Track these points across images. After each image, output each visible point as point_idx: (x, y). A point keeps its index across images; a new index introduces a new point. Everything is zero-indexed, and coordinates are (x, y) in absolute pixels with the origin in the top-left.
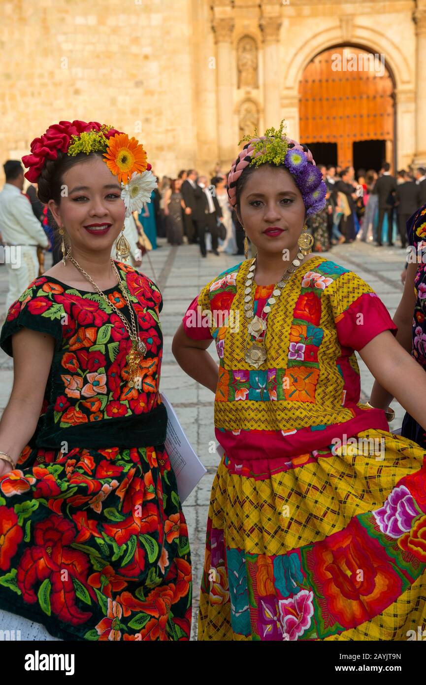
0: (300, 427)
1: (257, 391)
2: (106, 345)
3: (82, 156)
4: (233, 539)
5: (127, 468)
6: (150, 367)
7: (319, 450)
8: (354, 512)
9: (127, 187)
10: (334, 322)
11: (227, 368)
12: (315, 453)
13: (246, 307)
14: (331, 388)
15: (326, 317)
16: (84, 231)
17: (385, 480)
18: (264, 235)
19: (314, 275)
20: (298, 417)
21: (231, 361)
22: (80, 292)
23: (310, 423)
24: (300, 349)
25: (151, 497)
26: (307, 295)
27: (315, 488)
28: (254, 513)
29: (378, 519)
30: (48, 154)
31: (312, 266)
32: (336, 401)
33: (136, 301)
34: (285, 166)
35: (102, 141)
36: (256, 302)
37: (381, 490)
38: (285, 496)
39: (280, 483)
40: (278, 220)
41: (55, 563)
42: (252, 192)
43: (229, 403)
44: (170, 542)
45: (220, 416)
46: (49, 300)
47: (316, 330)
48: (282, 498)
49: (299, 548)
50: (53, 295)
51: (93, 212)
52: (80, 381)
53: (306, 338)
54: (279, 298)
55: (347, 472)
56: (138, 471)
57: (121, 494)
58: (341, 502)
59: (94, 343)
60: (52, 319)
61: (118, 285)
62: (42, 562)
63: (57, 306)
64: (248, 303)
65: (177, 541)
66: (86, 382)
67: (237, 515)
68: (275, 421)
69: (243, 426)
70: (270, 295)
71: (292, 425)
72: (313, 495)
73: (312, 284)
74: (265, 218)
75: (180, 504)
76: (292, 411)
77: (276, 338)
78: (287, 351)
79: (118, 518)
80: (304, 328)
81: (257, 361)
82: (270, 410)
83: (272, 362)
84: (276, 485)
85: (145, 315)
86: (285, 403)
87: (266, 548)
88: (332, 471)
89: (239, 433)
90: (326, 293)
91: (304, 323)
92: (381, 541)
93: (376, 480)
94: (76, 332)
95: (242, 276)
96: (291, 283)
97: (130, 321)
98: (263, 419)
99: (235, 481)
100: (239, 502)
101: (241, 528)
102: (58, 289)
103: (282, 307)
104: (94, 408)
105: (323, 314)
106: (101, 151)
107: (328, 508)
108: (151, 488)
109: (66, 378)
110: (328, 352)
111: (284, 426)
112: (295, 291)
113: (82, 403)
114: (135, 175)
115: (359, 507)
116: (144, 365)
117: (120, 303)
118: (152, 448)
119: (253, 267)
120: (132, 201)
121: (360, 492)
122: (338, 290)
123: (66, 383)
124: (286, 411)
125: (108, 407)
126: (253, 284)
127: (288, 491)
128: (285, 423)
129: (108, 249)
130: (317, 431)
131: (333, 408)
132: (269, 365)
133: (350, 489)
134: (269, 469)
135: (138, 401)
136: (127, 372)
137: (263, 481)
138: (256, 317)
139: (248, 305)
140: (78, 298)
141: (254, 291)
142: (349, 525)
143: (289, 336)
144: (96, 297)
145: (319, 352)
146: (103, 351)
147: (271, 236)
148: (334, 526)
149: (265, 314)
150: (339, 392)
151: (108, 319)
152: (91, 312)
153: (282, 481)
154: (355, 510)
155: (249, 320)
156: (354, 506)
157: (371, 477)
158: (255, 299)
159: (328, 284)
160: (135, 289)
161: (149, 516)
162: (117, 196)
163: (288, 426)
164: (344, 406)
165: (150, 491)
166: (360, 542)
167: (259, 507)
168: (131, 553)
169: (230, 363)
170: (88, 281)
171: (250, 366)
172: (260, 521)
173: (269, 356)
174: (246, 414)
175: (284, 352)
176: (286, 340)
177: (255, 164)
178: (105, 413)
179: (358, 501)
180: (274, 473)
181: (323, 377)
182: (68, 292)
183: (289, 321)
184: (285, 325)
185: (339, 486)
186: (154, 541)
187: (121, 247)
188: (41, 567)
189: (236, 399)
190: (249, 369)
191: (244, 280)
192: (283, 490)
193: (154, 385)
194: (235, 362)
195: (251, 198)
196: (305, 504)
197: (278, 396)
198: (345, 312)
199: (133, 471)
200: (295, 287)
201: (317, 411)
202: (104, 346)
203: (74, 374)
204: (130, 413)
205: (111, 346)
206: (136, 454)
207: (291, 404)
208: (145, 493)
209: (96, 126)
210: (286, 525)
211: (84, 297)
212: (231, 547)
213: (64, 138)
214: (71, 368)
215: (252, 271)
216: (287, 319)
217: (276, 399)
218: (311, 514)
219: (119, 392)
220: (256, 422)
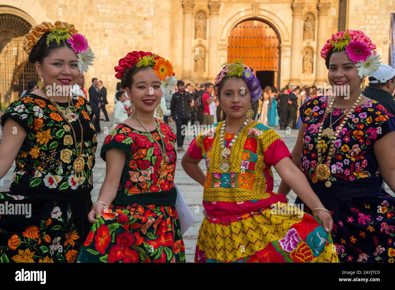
0: (245, 200)
1: (225, 183)
2: (151, 157)
3: (143, 67)
4: (210, 254)
5: (159, 214)
6: (171, 169)
7: (254, 211)
8: (270, 240)
9: (163, 83)
10: (263, 152)
11: (211, 172)
12: (252, 213)
13: (221, 143)
14: (260, 183)
15: (259, 149)
16: (142, 102)
17: (285, 225)
18: (232, 109)
19: (254, 129)
20: (245, 195)
21: (213, 168)
22: (139, 132)
23: (250, 198)
24: (246, 163)
25: (169, 230)
26: (250, 138)
27: (252, 229)
28: (221, 241)
29: (281, 243)
30: (127, 65)
31: (253, 125)
32: (262, 189)
33: (165, 137)
34: (243, 77)
35: (153, 61)
36: (226, 141)
37: (283, 230)
38: (237, 233)
39: (235, 227)
40: (239, 102)
41: (125, 254)
42: (227, 89)
43: (211, 188)
44: (176, 253)
45: (206, 194)
46: (125, 135)
47: (255, 155)
48: (236, 234)
49: (243, 258)
50: (127, 133)
51: (147, 94)
52: (138, 174)
53: (250, 159)
54: (237, 139)
55: (267, 222)
56: (164, 217)
57: (155, 226)
58: (264, 235)
59: (146, 156)
60: (127, 144)
61: (157, 129)
62: (119, 253)
63: (129, 138)
64: (221, 141)
65: (179, 253)
66: (140, 174)
67: (213, 243)
68: (234, 197)
69: (218, 199)
70: (232, 138)
71: (242, 199)
72: (250, 233)
73: (253, 134)
74: (233, 101)
75: (181, 236)
76: (242, 193)
77: (235, 158)
78: (240, 164)
79: (153, 237)
80: (249, 154)
81: (225, 169)
82: (231, 192)
83: (233, 169)
84: (233, 228)
85: (169, 144)
86: (239, 189)
87: (227, 258)
88: (260, 221)
89: (215, 203)
90: (260, 138)
91: (249, 152)
92: (282, 254)
93: (281, 226)
94: (137, 150)
95: (219, 128)
96: (243, 133)
97: (162, 147)
98: (228, 196)
99: (212, 226)
100: (214, 236)
101: (215, 249)
102: (129, 130)
103: (238, 144)
104: (144, 187)
105: (258, 148)
106: (152, 65)
107: (258, 239)
108: (170, 226)
109: (131, 173)
110: (259, 166)
111: (238, 200)
112: (245, 137)
113: (139, 185)
114: (167, 77)
115: (272, 238)
116: (168, 168)
117: (158, 138)
118: (170, 207)
119: (224, 125)
120: (165, 90)
121: (273, 232)
122: (265, 137)
123: (131, 175)
124: (239, 193)
125: (151, 187)
126: (224, 133)
127: (238, 231)
128: (238, 198)
129: (152, 112)
130: (254, 203)
131: (261, 193)
132: (231, 171)
133: (268, 230)
134: (230, 220)
135: (164, 185)
136: (160, 171)
137: (227, 226)
138: (226, 148)
139: (222, 142)
140: (138, 135)
141: (225, 136)
142: (267, 246)
143: (241, 157)
144: (147, 135)
145: (255, 166)
146: (150, 160)
147: (235, 109)
148: (260, 247)
149: (230, 147)
150: (264, 185)
151: (152, 145)
152: (144, 141)
153: (236, 226)
154: (270, 239)
155: (222, 149)
156: (270, 237)
157: (278, 224)
158: (225, 140)
159: (261, 134)
160: (164, 131)
161: (168, 239)
162: (159, 87)
163: (240, 199)
164: (266, 192)
165: (169, 227)
166: (272, 254)
167: (224, 238)
168: (160, 254)
169: (212, 169)
170: (143, 127)
171: (222, 171)
172: (224, 245)
173: (232, 167)
174: (219, 194)
175: (239, 164)
176: (240, 159)
177: (229, 76)
178: (149, 190)
179: (272, 235)
180: (232, 222)
181: (257, 178)
182: (133, 131)
183: (242, 150)
184: (240, 152)
185: (263, 228)
186: (170, 250)
187: (159, 112)
188: (118, 255)
189: (215, 187)
190: (222, 172)
191: (220, 130)
192: (236, 230)
193: (172, 177)
194: (215, 169)
195: (226, 91)
196: (247, 237)
197: (235, 185)
198: (268, 147)
199: (162, 216)
200: (245, 135)
201: (253, 193)
202: (150, 158)
203: (135, 170)
204: (161, 190)
205: (153, 158)
206: (163, 209)
207: (242, 189)
208: (167, 228)
209: (150, 54)
210: (237, 246)
211: (141, 134)
212: (209, 258)
213: (135, 59)
214: (134, 168)
215: (224, 127)
216: (241, 150)
217: (234, 187)
218: (249, 242)
219: (156, 180)
220: (224, 198)
